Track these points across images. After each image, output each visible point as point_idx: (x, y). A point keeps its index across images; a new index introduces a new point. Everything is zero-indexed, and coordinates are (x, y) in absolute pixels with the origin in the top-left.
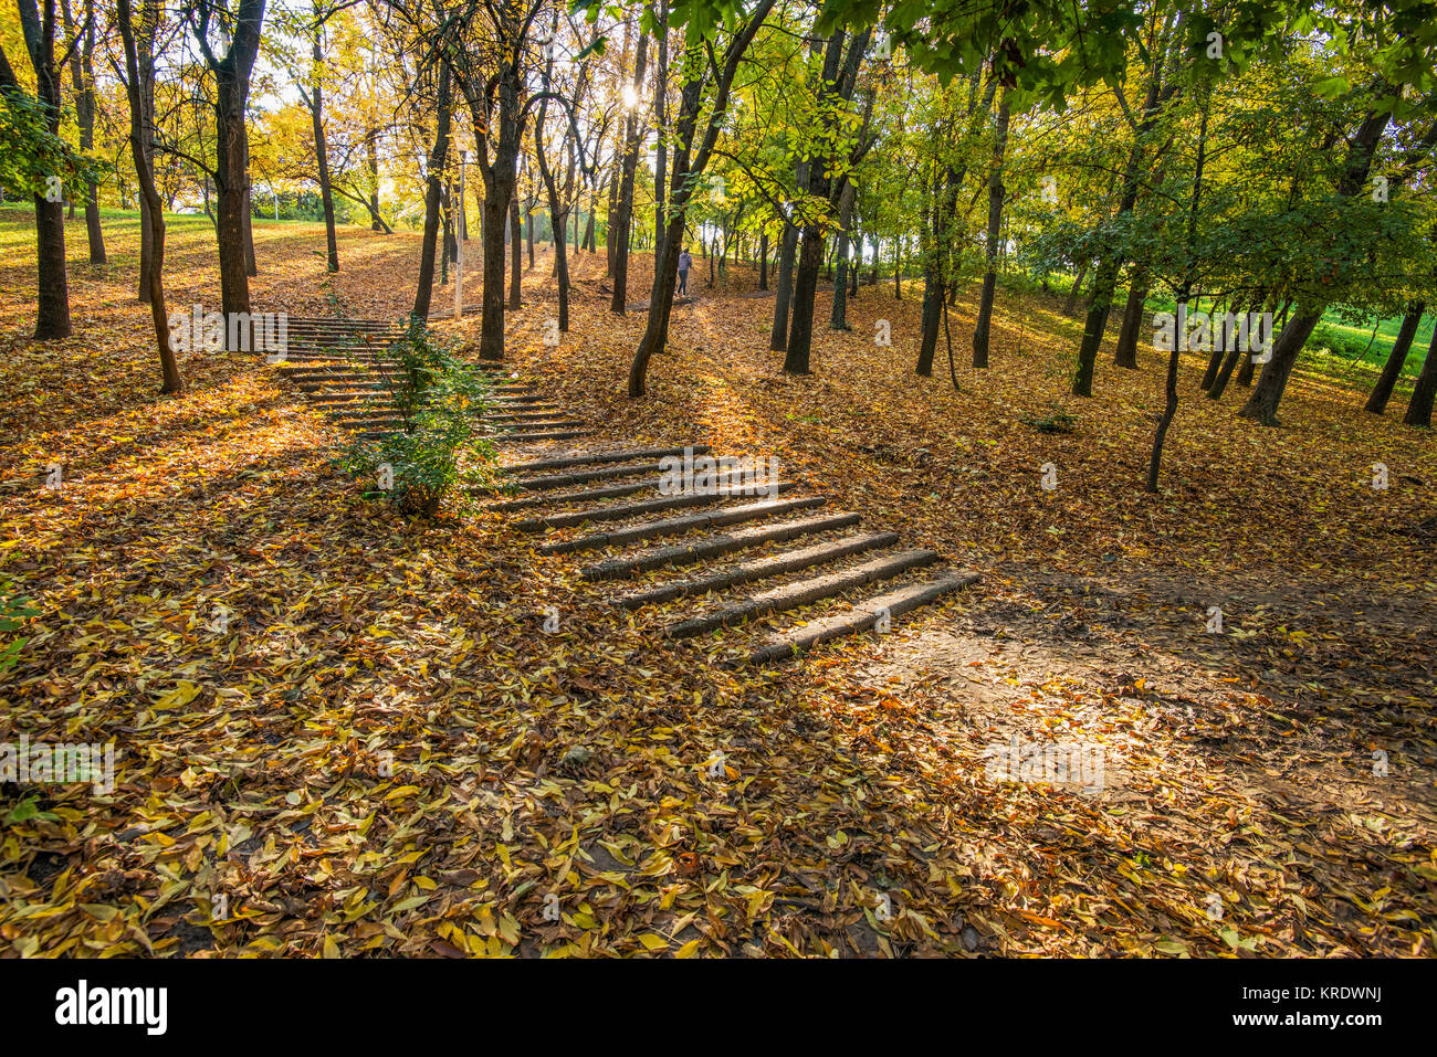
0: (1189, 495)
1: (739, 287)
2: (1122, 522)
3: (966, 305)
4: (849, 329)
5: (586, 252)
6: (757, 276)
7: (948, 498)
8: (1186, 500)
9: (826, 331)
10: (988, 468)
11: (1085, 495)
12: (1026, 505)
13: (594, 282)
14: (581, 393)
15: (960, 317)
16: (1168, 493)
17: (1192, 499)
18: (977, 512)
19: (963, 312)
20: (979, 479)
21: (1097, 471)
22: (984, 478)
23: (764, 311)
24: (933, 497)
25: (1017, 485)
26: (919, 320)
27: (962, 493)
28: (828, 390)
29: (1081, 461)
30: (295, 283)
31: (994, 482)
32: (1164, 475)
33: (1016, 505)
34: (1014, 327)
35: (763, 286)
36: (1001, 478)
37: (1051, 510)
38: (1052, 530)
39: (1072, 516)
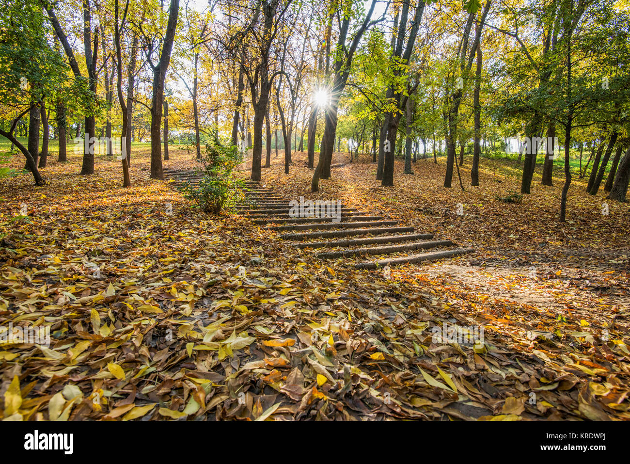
0: (582, 223)
1: (364, 161)
2: (548, 233)
3: (468, 165)
4: (413, 174)
5: (300, 152)
6: (372, 158)
7: (459, 226)
8: (581, 225)
9: (402, 175)
10: (478, 214)
11: (529, 224)
12: (498, 227)
13: (302, 161)
14: (291, 191)
15: (465, 170)
16: (572, 222)
17: (584, 224)
18: (473, 231)
19: (467, 168)
20: (474, 218)
21: (534, 214)
22: (477, 218)
23: (374, 168)
24: (452, 227)
25: (493, 220)
26: (445, 170)
27: (466, 224)
28: (402, 191)
29: (526, 211)
30: (183, 162)
31: (482, 219)
32: (568, 215)
33: (493, 228)
34: (492, 173)
35: (375, 161)
36: (485, 218)
37: (511, 229)
38: (512, 236)
39: (522, 231)
